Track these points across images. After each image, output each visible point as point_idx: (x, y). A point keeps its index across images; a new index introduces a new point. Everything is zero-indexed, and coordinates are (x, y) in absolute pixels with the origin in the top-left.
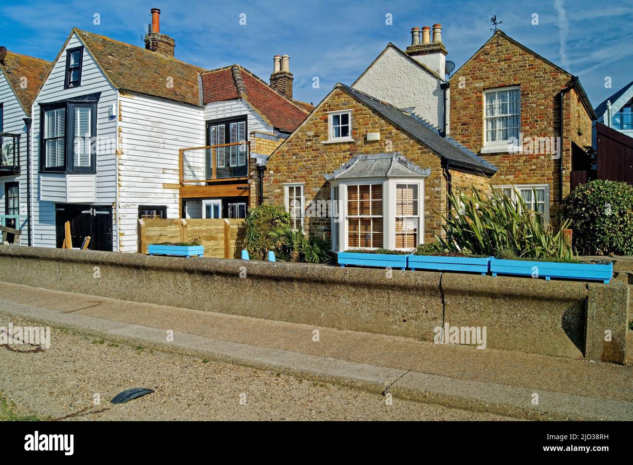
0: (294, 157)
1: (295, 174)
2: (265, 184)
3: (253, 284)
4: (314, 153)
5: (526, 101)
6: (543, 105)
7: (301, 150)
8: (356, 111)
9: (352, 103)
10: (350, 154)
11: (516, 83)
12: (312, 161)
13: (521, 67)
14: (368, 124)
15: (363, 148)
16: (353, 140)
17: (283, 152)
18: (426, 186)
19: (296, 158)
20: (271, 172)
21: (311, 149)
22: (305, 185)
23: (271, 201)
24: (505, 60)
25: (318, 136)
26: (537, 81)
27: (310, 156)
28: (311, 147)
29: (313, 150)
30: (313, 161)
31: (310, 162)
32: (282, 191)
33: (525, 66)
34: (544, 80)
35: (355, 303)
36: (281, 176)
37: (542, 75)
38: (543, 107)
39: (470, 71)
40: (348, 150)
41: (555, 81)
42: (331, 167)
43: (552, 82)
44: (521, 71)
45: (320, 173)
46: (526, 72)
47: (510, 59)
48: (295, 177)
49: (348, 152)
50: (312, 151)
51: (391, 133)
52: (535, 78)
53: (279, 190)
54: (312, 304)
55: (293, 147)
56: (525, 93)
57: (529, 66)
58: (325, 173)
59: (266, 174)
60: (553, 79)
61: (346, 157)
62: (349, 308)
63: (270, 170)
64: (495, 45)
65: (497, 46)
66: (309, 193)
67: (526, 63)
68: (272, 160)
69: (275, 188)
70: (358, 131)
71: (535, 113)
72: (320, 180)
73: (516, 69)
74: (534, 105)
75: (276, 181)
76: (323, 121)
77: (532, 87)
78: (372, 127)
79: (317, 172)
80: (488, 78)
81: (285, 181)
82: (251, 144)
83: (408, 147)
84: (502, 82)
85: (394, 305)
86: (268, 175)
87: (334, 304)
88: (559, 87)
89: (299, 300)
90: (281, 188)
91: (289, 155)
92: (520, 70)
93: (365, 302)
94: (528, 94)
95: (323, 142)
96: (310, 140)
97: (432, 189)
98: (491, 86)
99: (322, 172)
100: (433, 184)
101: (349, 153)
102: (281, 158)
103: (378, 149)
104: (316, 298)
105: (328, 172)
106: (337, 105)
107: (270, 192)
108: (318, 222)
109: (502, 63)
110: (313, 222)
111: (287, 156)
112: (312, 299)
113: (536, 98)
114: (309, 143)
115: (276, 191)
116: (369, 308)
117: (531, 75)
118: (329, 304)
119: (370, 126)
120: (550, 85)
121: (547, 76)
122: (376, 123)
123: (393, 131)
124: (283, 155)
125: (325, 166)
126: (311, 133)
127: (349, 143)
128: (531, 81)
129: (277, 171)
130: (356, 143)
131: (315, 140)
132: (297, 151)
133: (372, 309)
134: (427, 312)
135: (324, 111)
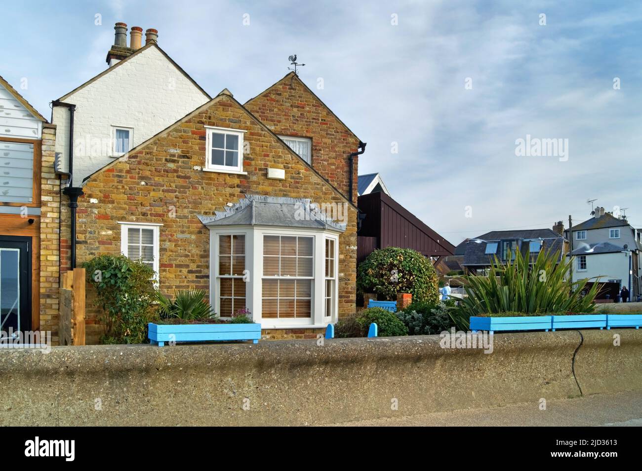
0: (143, 183)
1: (144, 210)
2: (80, 220)
3: (377, 371)
4: (181, 182)
5: (318, 157)
6: (333, 164)
7: (157, 174)
8: (252, 134)
9: (245, 123)
10: (241, 192)
11: (308, 135)
12: (177, 193)
13: (314, 119)
14: (268, 156)
15: (261, 187)
16: (246, 173)
17: (121, 171)
18: (340, 243)
19: (147, 184)
20: (93, 201)
21: (175, 174)
22: (163, 228)
23: (92, 249)
24: (298, 107)
25: (188, 158)
26: (329, 138)
27: (173, 185)
28: (176, 171)
29: (178, 177)
30: (179, 192)
31: (173, 195)
32: (116, 234)
33: (318, 119)
34: (336, 138)
35: (500, 375)
36: (114, 208)
37: (334, 133)
38: (334, 167)
39: (260, 109)
40: (238, 186)
41: (345, 142)
42: (210, 206)
43: (343, 143)
44: (314, 124)
45: (191, 212)
46: (319, 126)
47: (303, 108)
48: (144, 214)
49: (236, 189)
50: (176, 178)
51: (299, 173)
52: (327, 134)
53: (110, 232)
54: (456, 383)
55: (141, 167)
56: (317, 148)
57: (322, 120)
58: (199, 213)
59: (81, 203)
60: (344, 140)
61: (234, 195)
62: (496, 380)
63: (90, 196)
64: (288, 87)
65: (290, 89)
66: (170, 241)
67: (319, 116)
68: (95, 180)
69: (102, 228)
70: (253, 163)
71: (327, 172)
72: (191, 222)
73: (308, 120)
74: (325, 163)
75: (105, 217)
76: (197, 137)
77: (324, 143)
78: (274, 160)
79: (186, 211)
80: (279, 122)
81: (123, 218)
82: (44, 147)
83: (321, 194)
84: (294, 130)
85: (535, 369)
86: (86, 204)
87: (479, 380)
88: (349, 150)
89: (439, 382)
90: (116, 228)
91: (131, 178)
92: (313, 122)
93: (510, 371)
94: (320, 150)
95: (198, 168)
96: (174, 161)
97: (347, 247)
98: (283, 132)
99: (195, 212)
100: (348, 242)
101: (239, 190)
102: (116, 179)
103: (281, 190)
104: (459, 376)
105: (206, 213)
106: (221, 120)
107: (90, 233)
108: (185, 284)
109: (295, 110)
110: (178, 284)
111: (128, 179)
112: (455, 378)
113: (328, 156)
114: (171, 166)
115: (104, 233)
116: (514, 377)
117: (324, 130)
118: (474, 380)
119: (270, 158)
120: (341, 145)
121: (339, 136)
122: (280, 157)
123: (302, 171)
124: (120, 176)
125: (201, 203)
126: (177, 151)
127: (239, 176)
128: (322, 137)
129: (105, 199)
130: (249, 178)
131: (183, 162)
132: (148, 173)
133: (516, 377)
134: (561, 370)
135: (198, 122)
